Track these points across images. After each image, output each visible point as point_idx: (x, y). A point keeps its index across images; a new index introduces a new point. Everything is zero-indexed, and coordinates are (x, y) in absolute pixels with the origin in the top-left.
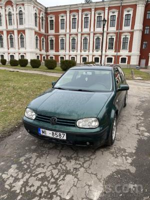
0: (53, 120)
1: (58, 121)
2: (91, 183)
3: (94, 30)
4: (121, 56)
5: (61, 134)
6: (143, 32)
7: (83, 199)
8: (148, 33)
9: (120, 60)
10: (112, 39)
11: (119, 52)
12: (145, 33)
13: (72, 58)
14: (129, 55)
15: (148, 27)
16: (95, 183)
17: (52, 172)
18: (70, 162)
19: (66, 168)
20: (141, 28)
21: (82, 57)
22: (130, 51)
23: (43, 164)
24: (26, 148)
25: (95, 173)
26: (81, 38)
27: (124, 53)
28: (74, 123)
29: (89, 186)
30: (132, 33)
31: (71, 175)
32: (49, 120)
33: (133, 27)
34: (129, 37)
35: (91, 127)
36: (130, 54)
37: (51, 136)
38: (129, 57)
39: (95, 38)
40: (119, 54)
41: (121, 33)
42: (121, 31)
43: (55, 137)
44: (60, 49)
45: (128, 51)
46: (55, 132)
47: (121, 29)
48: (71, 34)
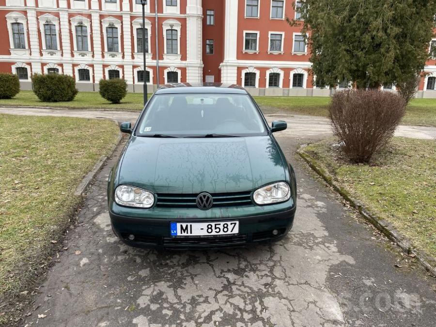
0: (205, 200)
1: (215, 200)
2: (312, 297)
3: (100, 8)
4: (166, 68)
5: (229, 223)
6: (204, 21)
7: (323, 324)
8: (212, 23)
9: (166, 76)
10: (142, 31)
11: (162, 59)
12: (208, 23)
13: (49, 69)
14: (183, 66)
15: (212, 13)
16: (318, 296)
17: (231, 304)
18: (247, 276)
19: (250, 288)
20: (200, 12)
21: (76, 69)
22: (184, 57)
23: (200, 296)
24: (129, 279)
25: (303, 281)
26: (70, 24)
27: (171, 62)
28: (248, 198)
29: (314, 303)
30: (183, 22)
31: (271, 298)
32: (194, 201)
33: (183, 10)
34: (178, 28)
35: (275, 201)
36: (183, 64)
37: (204, 233)
38: (184, 70)
39: (105, 25)
40: (161, 63)
41: (161, 20)
42: (160, 15)
43: (214, 233)
44: (12, 46)
45: (179, 57)
46: (213, 224)
47: (161, 10)
48: (42, 13)
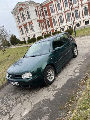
13: (62, 28)
29: (25, 109)
44: (54, 25)
48: (59, 14)
